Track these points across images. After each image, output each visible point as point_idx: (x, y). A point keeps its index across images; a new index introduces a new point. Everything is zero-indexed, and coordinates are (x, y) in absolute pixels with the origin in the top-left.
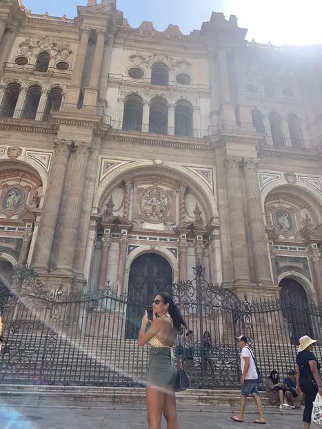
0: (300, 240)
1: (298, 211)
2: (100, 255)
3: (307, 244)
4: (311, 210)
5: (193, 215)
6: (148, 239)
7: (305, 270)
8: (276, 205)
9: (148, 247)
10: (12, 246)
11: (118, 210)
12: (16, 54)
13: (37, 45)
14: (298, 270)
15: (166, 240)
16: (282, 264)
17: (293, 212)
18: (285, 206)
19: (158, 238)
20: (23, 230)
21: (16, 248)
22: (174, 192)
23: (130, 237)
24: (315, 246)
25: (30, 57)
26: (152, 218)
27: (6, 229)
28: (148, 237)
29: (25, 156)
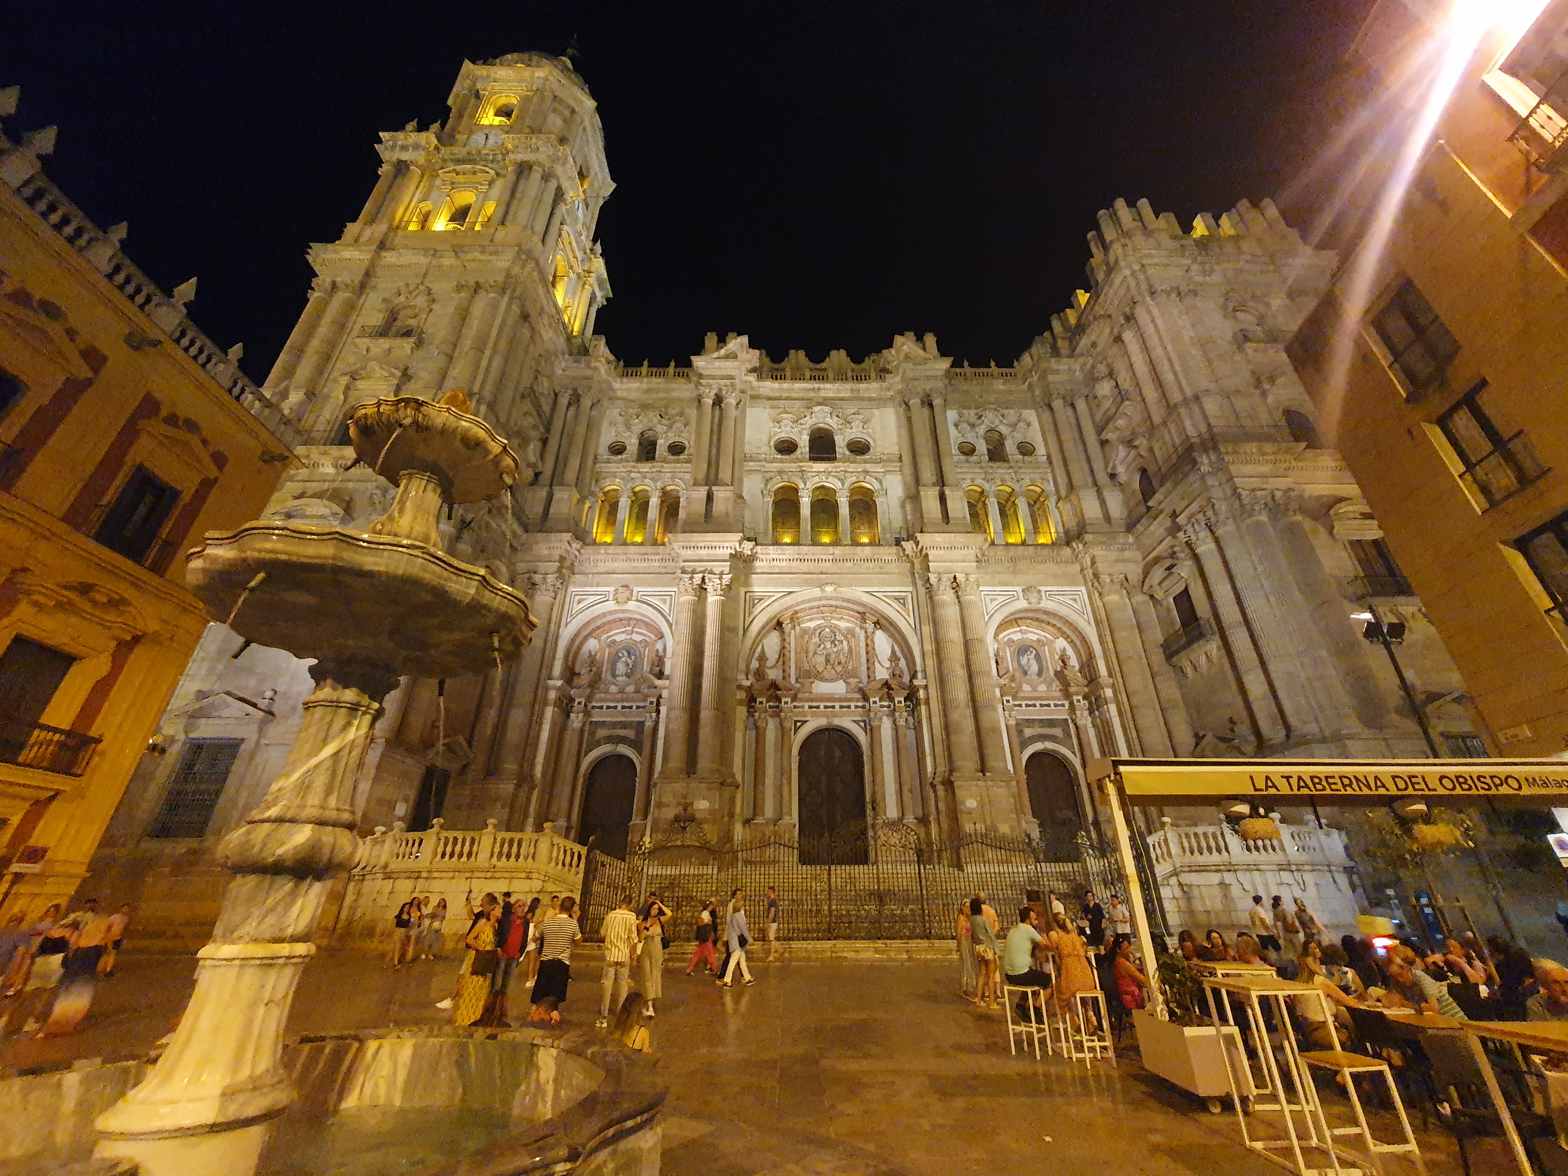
0: (1056, 690)
1: (1052, 642)
2: (754, 737)
3: (1066, 696)
4: (1071, 642)
5: (887, 664)
6: (822, 708)
7: (1065, 740)
8: (1016, 637)
9: (822, 722)
10: (630, 733)
11: (774, 666)
12: (609, 440)
14: (1052, 738)
15: (849, 707)
16: (1028, 732)
17: (1044, 645)
18: (1030, 636)
19: (837, 705)
20: (644, 707)
21: (637, 736)
22: (858, 629)
23: (795, 707)
24: (1079, 701)
25: (629, 440)
26: (826, 674)
27: (619, 708)
28: (822, 705)
29: (637, 600)
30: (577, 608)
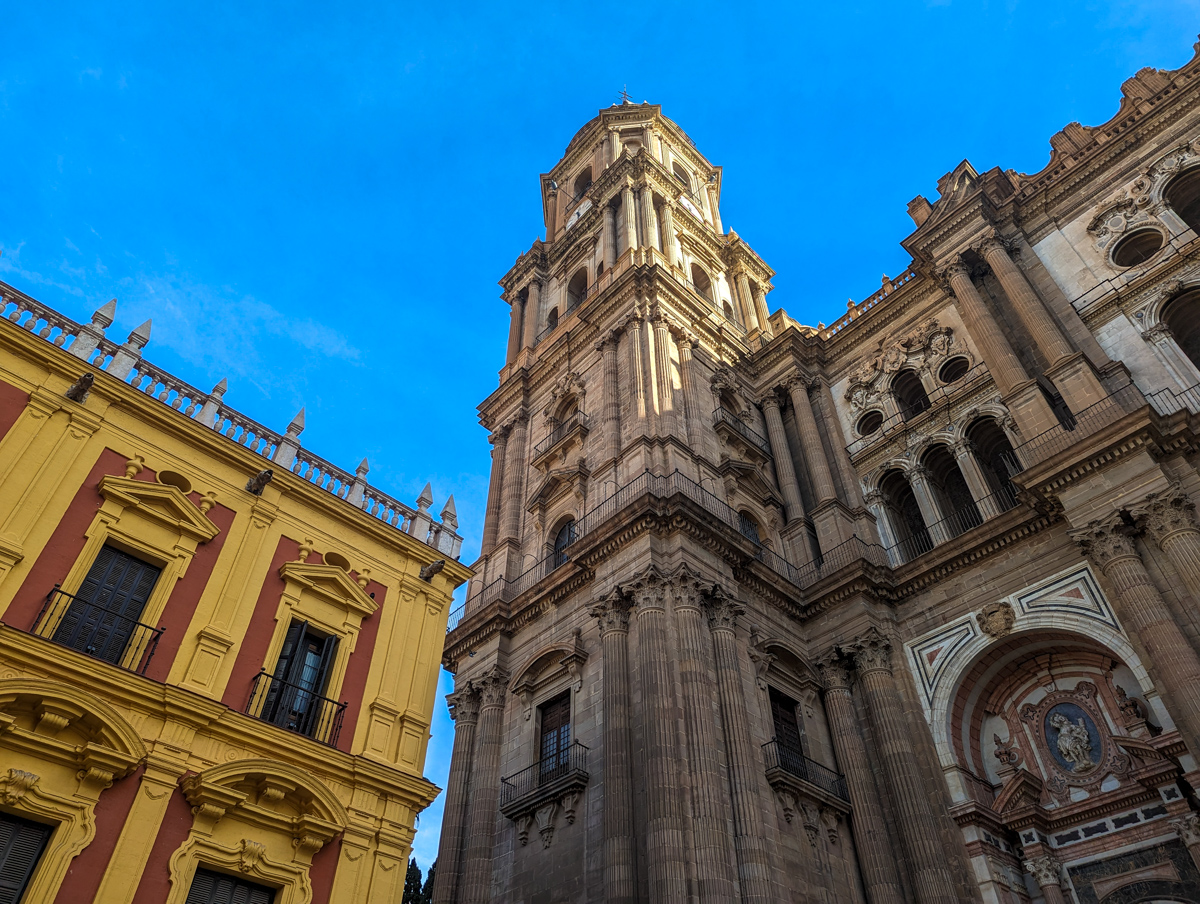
10: (1166, 871)
12: (852, 420)
13: (877, 373)
20: (1161, 810)
21: (1182, 874)
25: (880, 404)
27: (1112, 829)
29: (1025, 613)
30: (931, 669)
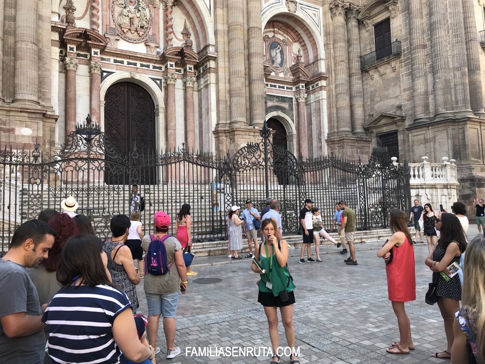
0: (290, 78)
1: (291, 44)
3: (295, 83)
4: (304, 46)
5: (181, 37)
6: (125, 63)
7: (289, 111)
8: (271, 35)
9: (125, 75)
11: (82, 18)
14: (283, 109)
15: (148, 66)
16: (270, 104)
17: (286, 45)
18: (279, 37)
19: (139, 63)
23: (102, 59)
24: (303, 87)
26: (129, 35)
28: (126, 61)
